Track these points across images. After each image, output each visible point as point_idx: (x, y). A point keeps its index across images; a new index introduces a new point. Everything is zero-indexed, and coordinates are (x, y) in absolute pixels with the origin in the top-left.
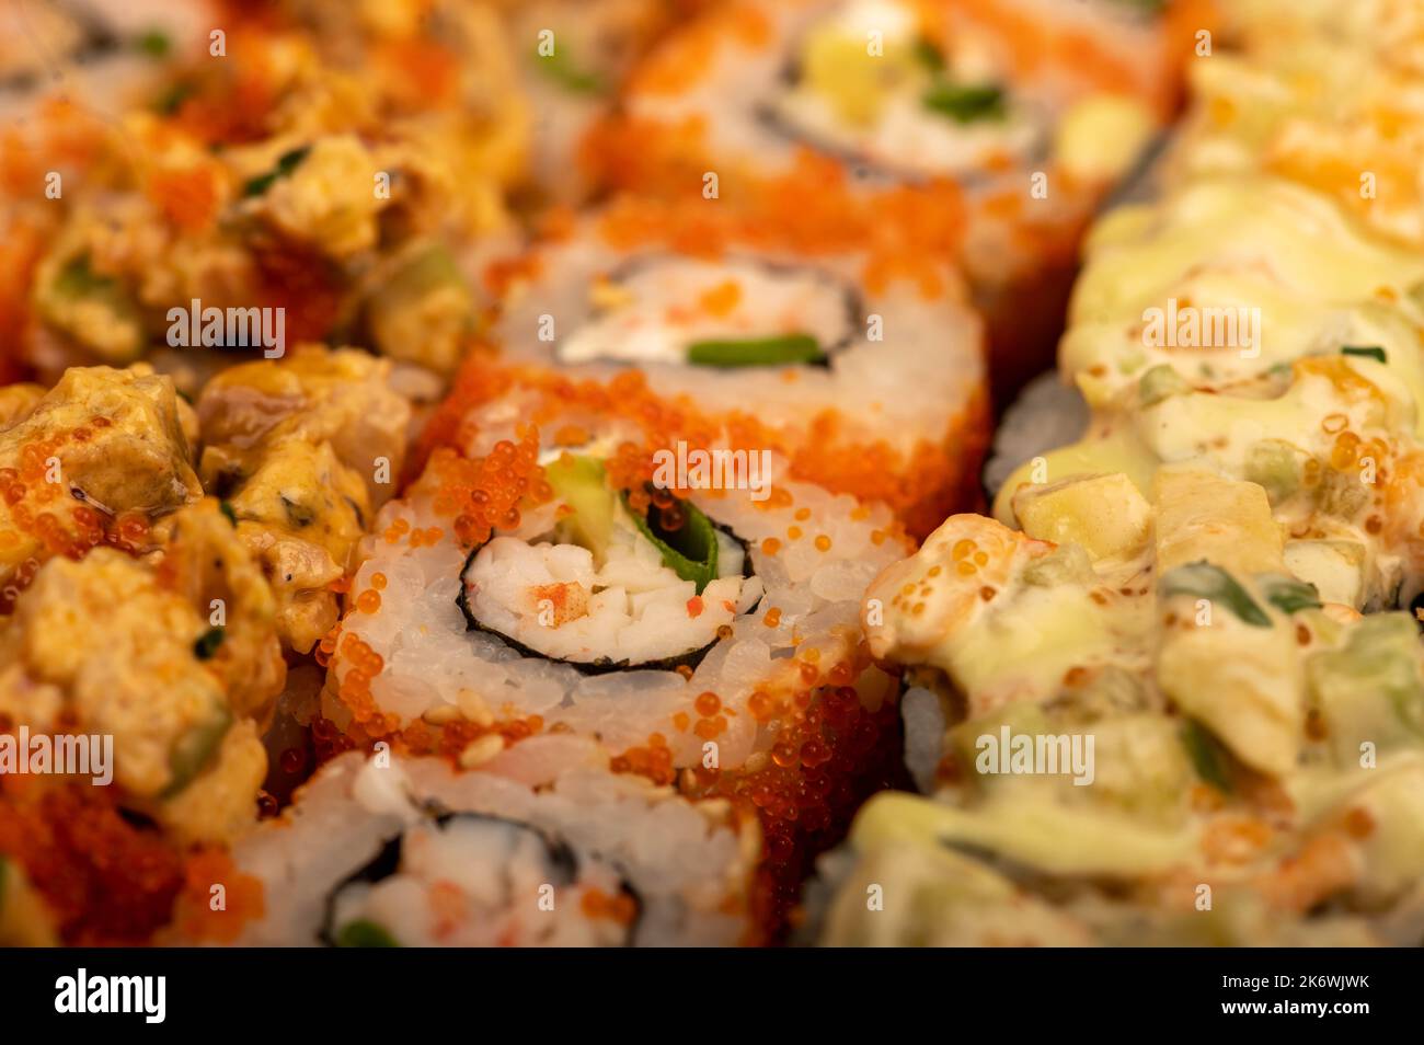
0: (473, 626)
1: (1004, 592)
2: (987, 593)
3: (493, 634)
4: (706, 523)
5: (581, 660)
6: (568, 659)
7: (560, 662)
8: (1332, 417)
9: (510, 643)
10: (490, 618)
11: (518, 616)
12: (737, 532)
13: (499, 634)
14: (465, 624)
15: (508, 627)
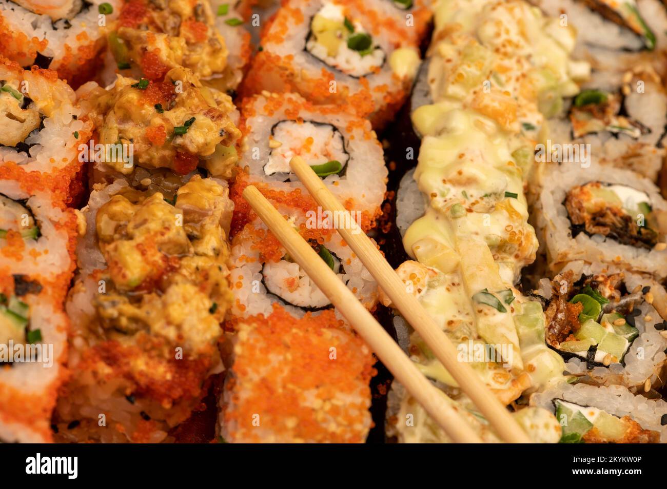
0: (268, 292)
1: (424, 291)
2: (419, 291)
3: (275, 295)
4: (328, 252)
5: (303, 305)
6: (299, 305)
7: (296, 306)
8: (509, 226)
9: (280, 298)
10: (273, 289)
11: (281, 288)
12: (337, 255)
13: (276, 295)
14: (266, 292)
15: (278, 292)
